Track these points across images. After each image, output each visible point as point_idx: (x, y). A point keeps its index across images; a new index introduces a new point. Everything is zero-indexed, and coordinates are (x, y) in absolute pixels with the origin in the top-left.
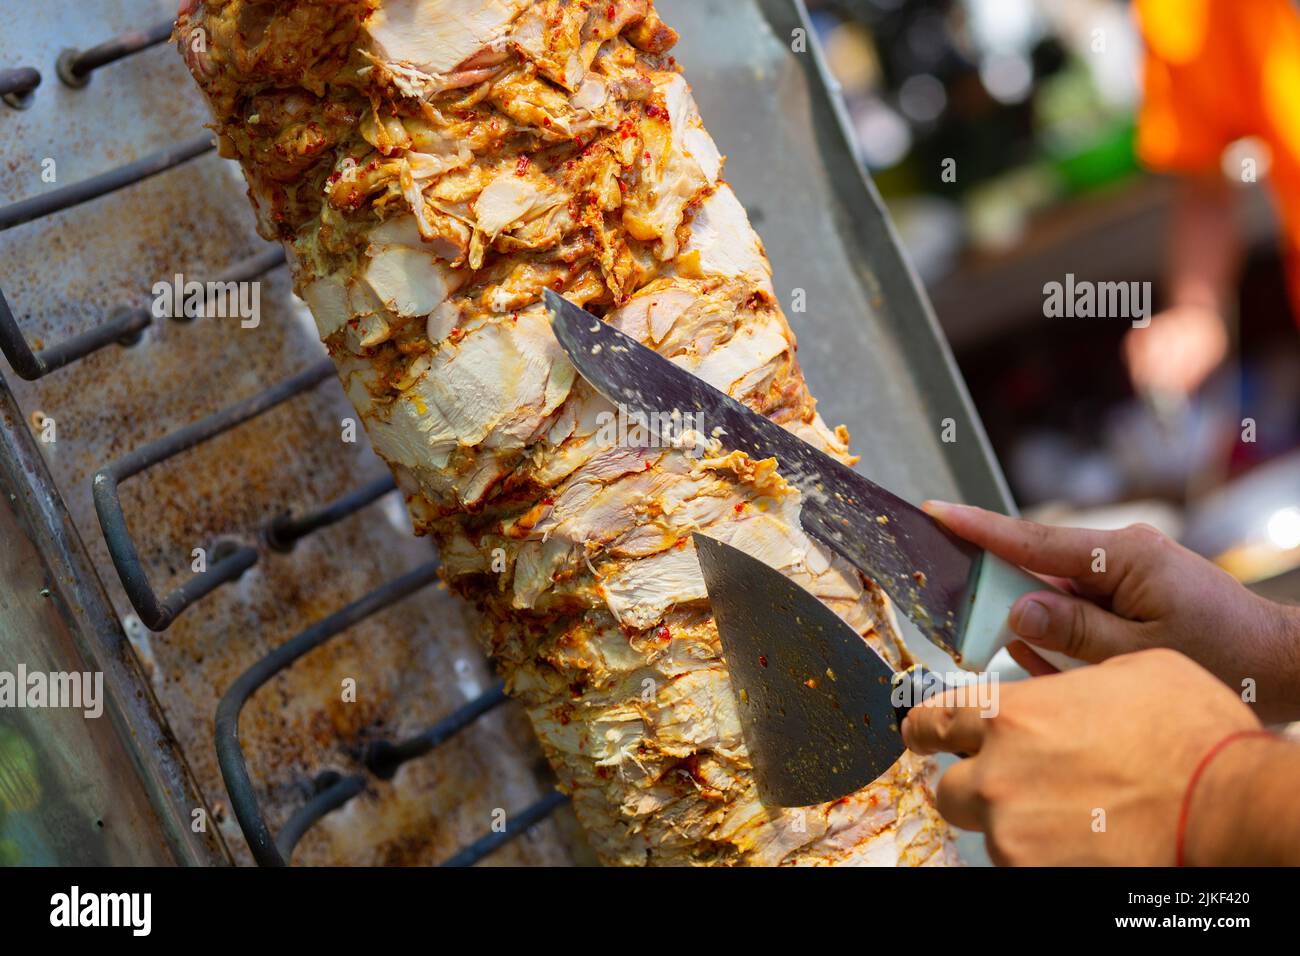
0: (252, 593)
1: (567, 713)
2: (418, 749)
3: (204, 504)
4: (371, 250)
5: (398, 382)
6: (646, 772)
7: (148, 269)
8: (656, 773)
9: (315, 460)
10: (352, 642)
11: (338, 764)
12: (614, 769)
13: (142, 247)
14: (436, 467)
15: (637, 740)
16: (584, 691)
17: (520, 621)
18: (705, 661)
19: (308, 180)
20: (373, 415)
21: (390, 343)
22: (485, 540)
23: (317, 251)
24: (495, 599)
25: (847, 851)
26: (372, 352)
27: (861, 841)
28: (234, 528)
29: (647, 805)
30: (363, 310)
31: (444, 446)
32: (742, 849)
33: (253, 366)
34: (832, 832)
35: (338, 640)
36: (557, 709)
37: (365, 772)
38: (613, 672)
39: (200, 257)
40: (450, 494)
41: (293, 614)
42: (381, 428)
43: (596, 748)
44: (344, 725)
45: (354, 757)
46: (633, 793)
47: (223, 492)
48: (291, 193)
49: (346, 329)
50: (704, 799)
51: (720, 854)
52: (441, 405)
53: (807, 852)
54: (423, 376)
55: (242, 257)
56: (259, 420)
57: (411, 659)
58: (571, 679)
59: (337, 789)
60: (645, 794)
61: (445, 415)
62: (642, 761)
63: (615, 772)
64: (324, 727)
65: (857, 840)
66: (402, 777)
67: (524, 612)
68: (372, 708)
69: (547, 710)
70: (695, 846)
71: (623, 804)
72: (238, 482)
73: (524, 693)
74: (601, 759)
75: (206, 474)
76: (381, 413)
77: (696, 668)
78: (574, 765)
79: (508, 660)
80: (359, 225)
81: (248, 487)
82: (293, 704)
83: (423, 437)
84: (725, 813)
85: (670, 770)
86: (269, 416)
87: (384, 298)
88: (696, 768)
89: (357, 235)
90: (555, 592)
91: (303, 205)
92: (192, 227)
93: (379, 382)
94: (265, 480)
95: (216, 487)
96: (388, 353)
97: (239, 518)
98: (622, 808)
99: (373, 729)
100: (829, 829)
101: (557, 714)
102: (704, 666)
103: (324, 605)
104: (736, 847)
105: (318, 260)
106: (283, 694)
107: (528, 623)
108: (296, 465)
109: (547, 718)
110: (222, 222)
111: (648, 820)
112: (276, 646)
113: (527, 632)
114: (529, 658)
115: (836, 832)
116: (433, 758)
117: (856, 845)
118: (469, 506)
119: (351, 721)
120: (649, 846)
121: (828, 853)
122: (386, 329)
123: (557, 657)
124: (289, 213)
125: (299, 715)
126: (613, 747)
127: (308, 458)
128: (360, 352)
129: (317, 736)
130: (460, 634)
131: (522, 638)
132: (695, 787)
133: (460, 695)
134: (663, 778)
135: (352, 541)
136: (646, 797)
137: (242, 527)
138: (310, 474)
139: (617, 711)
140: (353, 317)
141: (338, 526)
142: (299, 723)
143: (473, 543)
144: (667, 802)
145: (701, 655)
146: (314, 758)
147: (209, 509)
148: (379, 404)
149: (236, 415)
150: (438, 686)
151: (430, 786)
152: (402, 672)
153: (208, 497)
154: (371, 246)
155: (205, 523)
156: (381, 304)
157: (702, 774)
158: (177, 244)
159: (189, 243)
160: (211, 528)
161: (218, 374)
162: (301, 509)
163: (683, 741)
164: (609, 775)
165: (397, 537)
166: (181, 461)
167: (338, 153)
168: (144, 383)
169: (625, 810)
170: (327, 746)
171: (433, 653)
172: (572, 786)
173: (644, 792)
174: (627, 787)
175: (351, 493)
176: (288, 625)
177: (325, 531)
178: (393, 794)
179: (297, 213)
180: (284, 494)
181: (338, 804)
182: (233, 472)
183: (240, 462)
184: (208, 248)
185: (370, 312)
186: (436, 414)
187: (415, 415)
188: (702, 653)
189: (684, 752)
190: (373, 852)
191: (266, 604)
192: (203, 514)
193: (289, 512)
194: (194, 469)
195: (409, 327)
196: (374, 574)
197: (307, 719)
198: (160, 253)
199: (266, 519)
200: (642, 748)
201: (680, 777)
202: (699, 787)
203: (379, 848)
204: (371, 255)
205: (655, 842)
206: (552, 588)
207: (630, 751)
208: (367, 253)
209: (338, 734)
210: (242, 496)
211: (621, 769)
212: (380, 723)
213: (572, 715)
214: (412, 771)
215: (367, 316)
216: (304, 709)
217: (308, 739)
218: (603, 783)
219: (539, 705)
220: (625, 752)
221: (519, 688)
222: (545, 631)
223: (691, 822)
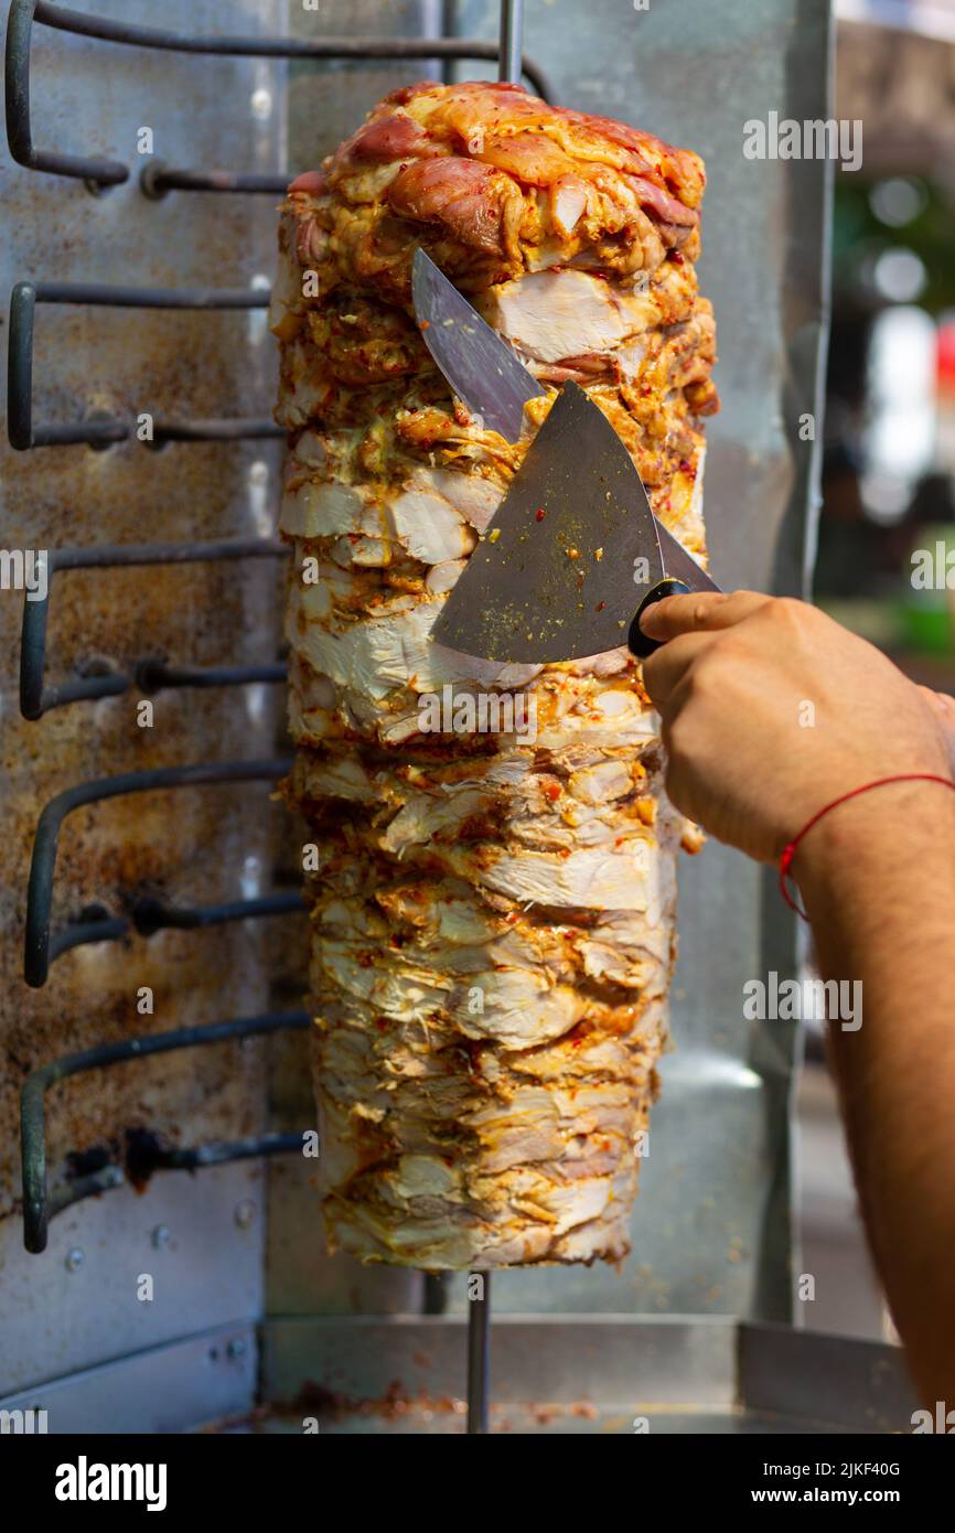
0: (105, 717)
1: (372, 958)
2: (186, 921)
3: (98, 620)
4: (409, 484)
5: (373, 606)
6: (428, 1039)
7: (142, 389)
8: (437, 1043)
9: (209, 623)
10: (168, 800)
11: (109, 903)
12: (398, 1024)
13: (145, 367)
14: (371, 695)
15: (435, 1007)
16: (404, 944)
17: (371, 860)
18: (530, 963)
19: (369, 393)
20: (323, 624)
21: (381, 571)
22: (382, 776)
23: (349, 460)
24: (355, 830)
25: (569, 1181)
26: (359, 570)
27: (582, 1177)
28: (115, 653)
29: (413, 1068)
30: (370, 529)
31: (390, 681)
32: (483, 1141)
33: (193, 515)
34: (565, 1160)
35: (160, 793)
36: (362, 951)
37: (129, 920)
38: (444, 939)
39: (190, 398)
40: (371, 724)
41: (131, 753)
42: (323, 637)
43: (389, 1000)
44: (130, 870)
45: (126, 903)
46: (405, 1052)
47: (118, 616)
48: (345, 397)
49: (341, 538)
50: (471, 1083)
51: (458, 1138)
52: (407, 645)
53: (536, 1168)
54: (402, 614)
55: (226, 416)
56: (176, 567)
57: (210, 838)
58: (396, 929)
59: (102, 926)
60: (416, 1058)
61: (406, 655)
62: (429, 1028)
63: (395, 1028)
64: (113, 864)
65: (580, 1175)
66: (158, 940)
67: (381, 855)
68: (160, 866)
69: (349, 948)
70: (436, 1122)
71: (389, 1059)
72: (135, 614)
73: (330, 924)
74: (391, 1012)
75: (112, 594)
76: (334, 625)
77: (519, 965)
78: (351, 1006)
79: (331, 888)
80: (406, 458)
81: (142, 622)
82: (96, 832)
83: (371, 664)
84: (483, 1104)
85: (451, 1046)
86: (187, 568)
87: (401, 531)
88: (478, 1054)
89: (401, 465)
90: (427, 848)
91: (349, 412)
92: (194, 368)
93: (351, 599)
94: (159, 622)
95: (114, 608)
96: (374, 579)
97: (122, 645)
98: (387, 1062)
99: (152, 885)
100: (564, 1155)
101: (359, 954)
102: (528, 968)
103: (160, 756)
104: (478, 1137)
105: (345, 467)
106: (91, 819)
107: (377, 863)
108: (190, 620)
109: (343, 955)
110: (222, 374)
111: (405, 1082)
112: (104, 775)
113: (373, 872)
114: (360, 894)
115: (567, 1161)
116: (192, 935)
117: (578, 1178)
118: (389, 744)
119: (138, 870)
120: (392, 1106)
121: (552, 1176)
122: (387, 559)
123: (395, 905)
124: (331, 412)
125: (96, 845)
126: (410, 1004)
127: (203, 618)
128: (347, 564)
129: (103, 870)
130: (262, 834)
131: (365, 875)
132: (468, 1071)
133: (239, 889)
134: (441, 1051)
135: (208, 710)
136: (416, 1061)
137: (121, 655)
138: (199, 634)
139: (428, 975)
140: (356, 532)
141: (203, 693)
142: (93, 852)
143: (368, 774)
144: (433, 1073)
145: (531, 957)
146: (92, 888)
147: (100, 626)
148: (337, 617)
149: (164, 555)
150: (225, 872)
151: (178, 959)
152: (200, 845)
153: (104, 615)
154: (412, 481)
155: (92, 637)
156: (395, 534)
157: (480, 1061)
158: (175, 377)
159: (186, 382)
160: (95, 643)
161: (160, 509)
162: (176, 662)
163: (479, 1025)
164: (387, 1028)
165: (247, 723)
166: (96, 574)
167: (411, 385)
168: (95, 489)
169: (388, 1065)
170: (108, 882)
171: (232, 841)
172: (335, 1023)
173: (415, 1055)
174: (401, 1044)
175: (225, 669)
176: (123, 760)
177: (190, 691)
178: (144, 951)
179: (340, 416)
180: (169, 642)
181: (94, 939)
182: (135, 603)
183: (145, 595)
184: (201, 392)
185: (378, 535)
186: (398, 649)
187: (375, 642)
188: (532, 955)
189: (476, 1035)
190: (105, 994)
191: (111, 733)
192: (94, 627)
193: (166, 660)
194: (103, 584)
195: (407, 566)
196: (212, 749)
197: (101, 851)
198: (158, 379)
199: (144, 656)
200: (435, 1016)
201: (458, 1056)
202: (471, 1071)
203: (112, 994)
204: (407, 489)
205: (401, 1104)
206: (426, 844)
207: (423, 1015)
208: (404, 485)
209: (121, 877)
210: (132, 626)
211: (406, 1027)
212: (161, 882)
213: (377, 962)
214: (169, 938)
215: (373, 538)
216: (103, 840)
217: (95, 868)
218: (376, 1033)
219: (342, 940)
220: (418, 1013)
221: (326, 917)
222: (391, 877)
223: (447, 1100)
